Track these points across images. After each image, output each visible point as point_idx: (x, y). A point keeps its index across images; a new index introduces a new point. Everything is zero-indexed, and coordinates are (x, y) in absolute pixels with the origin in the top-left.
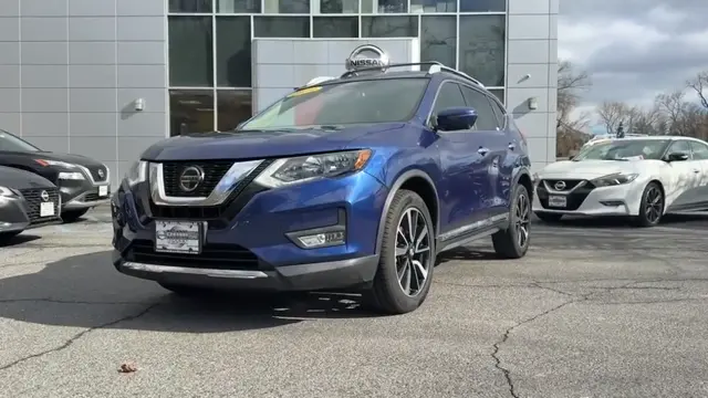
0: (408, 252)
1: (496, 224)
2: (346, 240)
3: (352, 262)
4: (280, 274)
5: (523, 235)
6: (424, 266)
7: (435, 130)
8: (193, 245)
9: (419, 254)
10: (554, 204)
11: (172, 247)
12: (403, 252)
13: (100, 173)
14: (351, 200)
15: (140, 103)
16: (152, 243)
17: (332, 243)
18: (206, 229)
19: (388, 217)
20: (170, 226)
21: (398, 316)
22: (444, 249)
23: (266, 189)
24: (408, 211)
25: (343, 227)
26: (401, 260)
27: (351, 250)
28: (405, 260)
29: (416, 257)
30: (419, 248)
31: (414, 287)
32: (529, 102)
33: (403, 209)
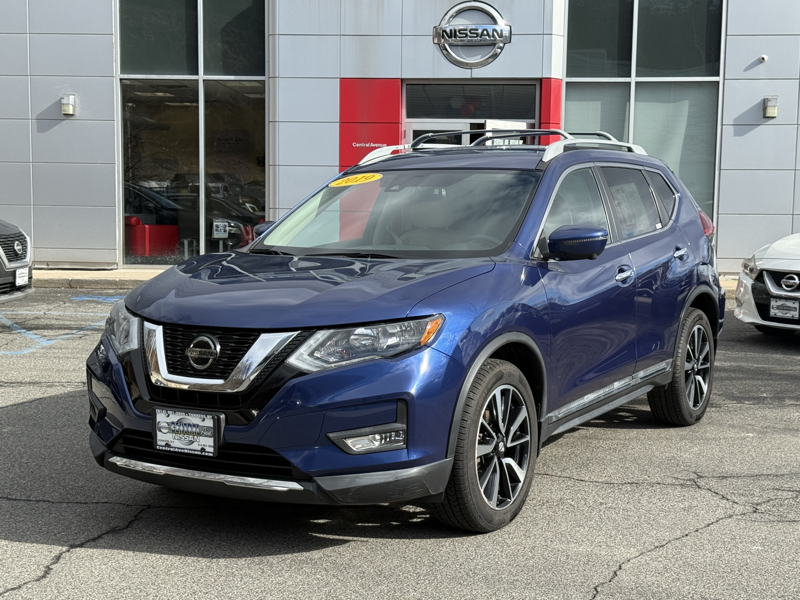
0: (496, 447)
1: (645, 381)
2: (407, 442)
3: (414, 471)
4: (319, 488)
5: (699, 391)
6: (520, 465)
7: (546, 259)
8: (206, 444)
9: (514, 447)
10: (780, 314)
11: (178, 444)
12: (488, 449)
13: (17, 247)
14: (413, 390)
15: (71, 104)
16: (150, 437)
17: (388, 446)
18: (223, 425)
19: (467, 405)
20: (175, 417)
21: (479, 537)
22: (553, 434)
23: (302, 373)
24: (497, 392)
25: (404, 426)
26: (486, 461)
27: (414, 457)
28: (492, 458)
29: (509, 453)
30: (512, 441)
31: (504, 494)
32: (764, 105)
33: (490, 391)
